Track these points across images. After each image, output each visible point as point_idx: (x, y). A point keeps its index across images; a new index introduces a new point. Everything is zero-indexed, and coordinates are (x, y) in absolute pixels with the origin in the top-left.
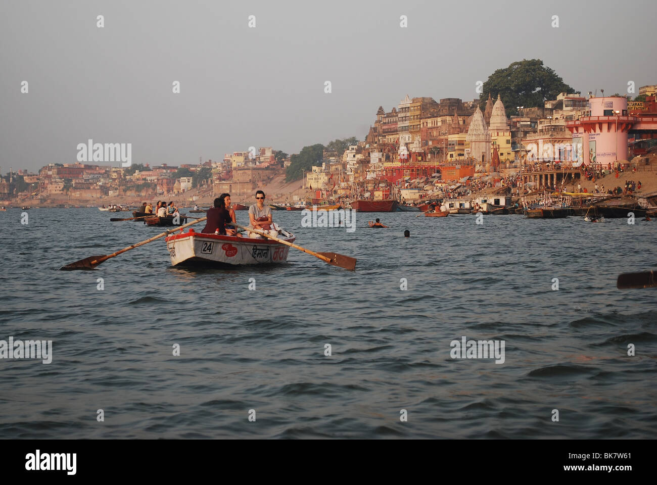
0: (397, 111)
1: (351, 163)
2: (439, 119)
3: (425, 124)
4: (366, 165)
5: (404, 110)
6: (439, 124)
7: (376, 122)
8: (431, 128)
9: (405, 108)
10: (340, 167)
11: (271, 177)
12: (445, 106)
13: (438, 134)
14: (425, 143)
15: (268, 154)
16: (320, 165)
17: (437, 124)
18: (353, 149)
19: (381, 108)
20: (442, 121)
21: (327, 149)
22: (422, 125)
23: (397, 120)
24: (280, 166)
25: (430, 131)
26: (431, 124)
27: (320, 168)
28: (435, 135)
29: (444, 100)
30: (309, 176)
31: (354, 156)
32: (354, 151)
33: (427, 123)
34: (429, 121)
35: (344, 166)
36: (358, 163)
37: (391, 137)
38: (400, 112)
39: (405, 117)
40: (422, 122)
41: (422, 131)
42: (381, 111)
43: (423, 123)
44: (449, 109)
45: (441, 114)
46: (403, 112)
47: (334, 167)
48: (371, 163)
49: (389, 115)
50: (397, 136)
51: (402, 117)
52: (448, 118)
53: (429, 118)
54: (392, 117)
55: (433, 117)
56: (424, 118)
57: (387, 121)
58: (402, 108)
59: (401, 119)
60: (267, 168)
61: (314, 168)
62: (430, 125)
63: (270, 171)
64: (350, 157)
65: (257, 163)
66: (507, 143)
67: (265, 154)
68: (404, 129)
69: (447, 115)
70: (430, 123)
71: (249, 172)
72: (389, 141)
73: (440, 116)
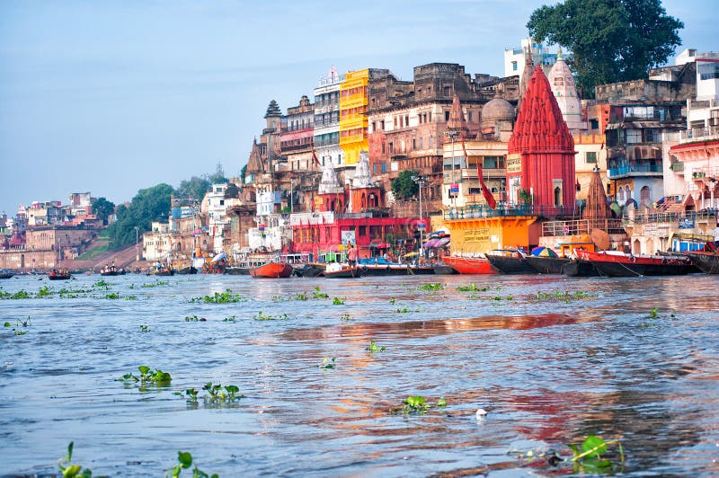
0: (312, 102)
1: (217, 215)
2: (413, 112)
3: (379, 125)
4: (247, 218)
5: (327, 98)
6: (414, 123)
7: (266, 132)
8: (394, 133)
9: (330, 94)
10: (196, 223)
11: (87, 240)
12: (427, 81)
13: (410, 145)
14: (377, 166)
15: (85, 203)
16: (164, 220)
17: (407, 124)
18: (219, 190)
19: (273, 105)
20: (420, 115)
21: (177, 194)
22: (370, 130)
23: (312, 121)
24: (101, 222)
25: (390, 140)
26: (393, 124)
27: (165, 225)
28: (403, 150)
29: (423, 68)
30: (146, 239)
31: (222, 203)
32: (222, 194)
33: (383, 122)
34: (389, 117)
35: (204, 219)
36: (229, 215)
37: (298, 158)
38: (317, 104)
39: (331, 114)
40: (370, 122)
41: (372, 141)
42: (273, 111)
43: (374, 124)
44: (437, 89)
45: (417, 99)
46: (323, 104)
47: (187, 223)
48: (257, 214)
49: (293, 113)
50: (313, 155)
51: (323, 115)
52: (435, 110)
53: (388, 110)
54: (300, 114)
55: (399, 108)
56: (375, 112)
57: (289, 125)
58: (323, 95)
59: (321, 118)
60: (81, 227)
61: (155, 225)
62: (389, 127)
63: (85, 232)
64: (214, 204)
65: (67, 220)
66: (588, 162)
67: (79, 204)
69: (432, 102)
70: (390, 120)
71: (51, 233)
72: (296, 167)
73: (416, 104)
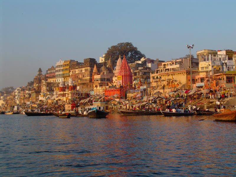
2: (83, 69)
3: (74, 72)
9: (60, 66)
12: (88, 62)
13: (82, 76)
17: (82, 71)
19: (40, 69)
20: (85, 70)
23: (55, 71)
25: (77, 75)
28: (80, 77)
29: (86, 59)
37: (51, 80)
38: (56, 68)
39: (60, 70)
40: (71, 71)
44: (90, 64)
45: (85, 66)
46: (58, 68)
48: (41, 92)
49: (49, 70)
50: (55, 79)
53: (77, 69)
54: (51, 70)
55: (80, 68)
56: (73, 69)
57: (48, 73)
58: (58, 66)
59: (57, 71)
62: (77, 72)
68: (59, 76)
69: (88, 67)
70: (77, 71)
72: (50, 82)
